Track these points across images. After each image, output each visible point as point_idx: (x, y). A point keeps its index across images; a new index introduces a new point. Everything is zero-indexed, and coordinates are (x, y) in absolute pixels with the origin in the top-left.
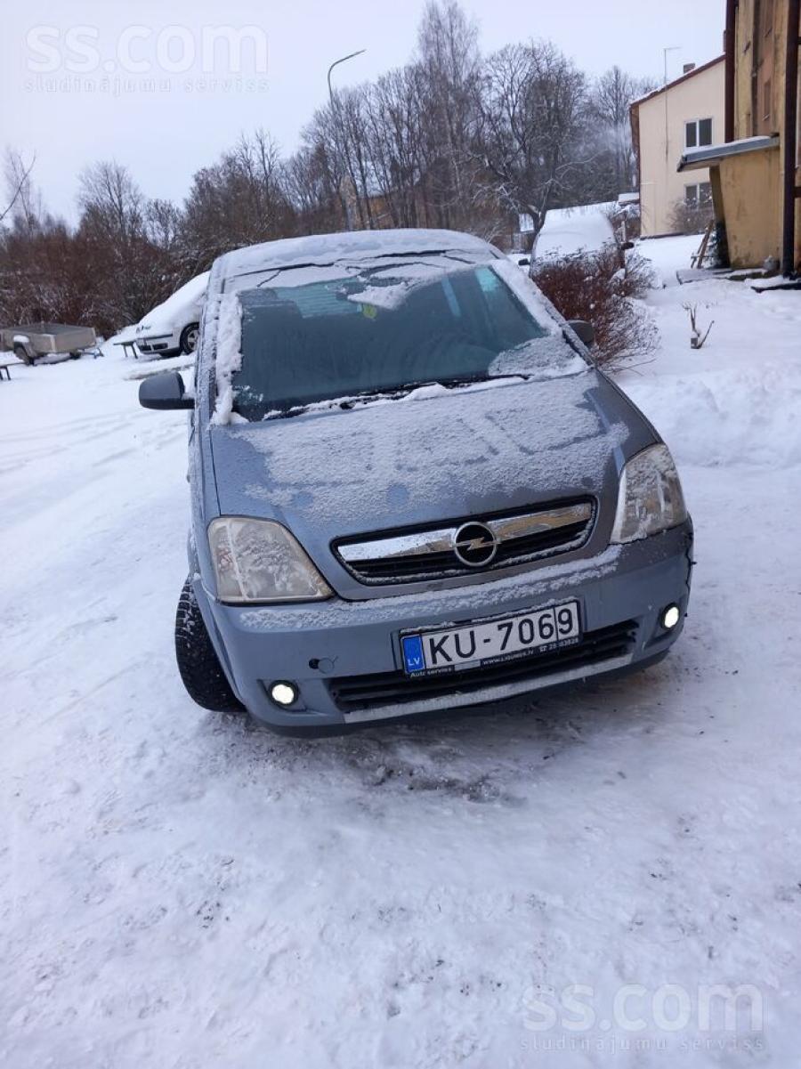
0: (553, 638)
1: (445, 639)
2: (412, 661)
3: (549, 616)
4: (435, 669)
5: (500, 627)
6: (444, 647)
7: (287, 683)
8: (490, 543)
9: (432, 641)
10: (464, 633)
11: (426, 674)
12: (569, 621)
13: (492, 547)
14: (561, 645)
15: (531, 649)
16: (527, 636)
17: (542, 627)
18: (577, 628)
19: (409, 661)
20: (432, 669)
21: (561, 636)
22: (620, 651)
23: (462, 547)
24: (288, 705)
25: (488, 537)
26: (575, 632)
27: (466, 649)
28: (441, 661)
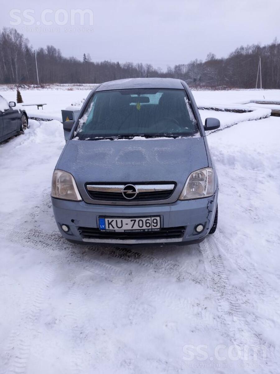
0: (150, 228)
1: (113, 221)
2: (102, 226)
3: (149, 220)
4: (109, 230)
5: (132, 221)
6: (112, 223)
7: (66, 225)
8: (134, 192)
9: (108, 221)
10: (119, 220)
11: (106, 231)
12: (157, 223)
13: (135, 194)
14: (153, 230)
15: (142, 230)
16: (141, 225)
17: (146, 223)
18: (159, 226)
19: (101, 226)
20: (108, 230)
21: (153, 227)
22: (178, 236)
23: (125, 192)
24: (67, 232)
25: (134, 190)
26: (158, 227)
27: (119, 225)
28: (111, 228)
